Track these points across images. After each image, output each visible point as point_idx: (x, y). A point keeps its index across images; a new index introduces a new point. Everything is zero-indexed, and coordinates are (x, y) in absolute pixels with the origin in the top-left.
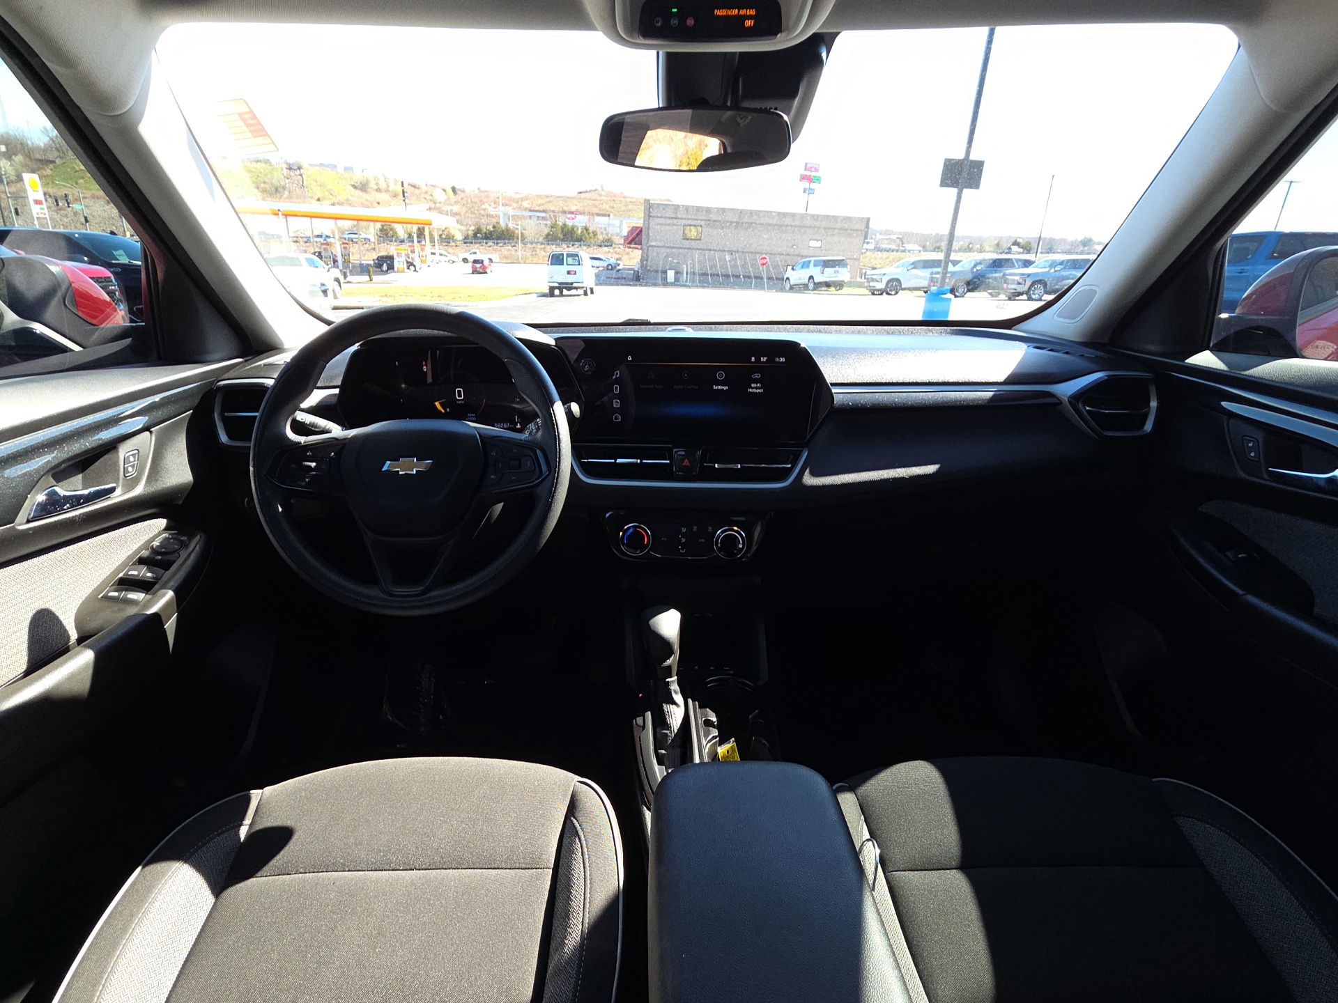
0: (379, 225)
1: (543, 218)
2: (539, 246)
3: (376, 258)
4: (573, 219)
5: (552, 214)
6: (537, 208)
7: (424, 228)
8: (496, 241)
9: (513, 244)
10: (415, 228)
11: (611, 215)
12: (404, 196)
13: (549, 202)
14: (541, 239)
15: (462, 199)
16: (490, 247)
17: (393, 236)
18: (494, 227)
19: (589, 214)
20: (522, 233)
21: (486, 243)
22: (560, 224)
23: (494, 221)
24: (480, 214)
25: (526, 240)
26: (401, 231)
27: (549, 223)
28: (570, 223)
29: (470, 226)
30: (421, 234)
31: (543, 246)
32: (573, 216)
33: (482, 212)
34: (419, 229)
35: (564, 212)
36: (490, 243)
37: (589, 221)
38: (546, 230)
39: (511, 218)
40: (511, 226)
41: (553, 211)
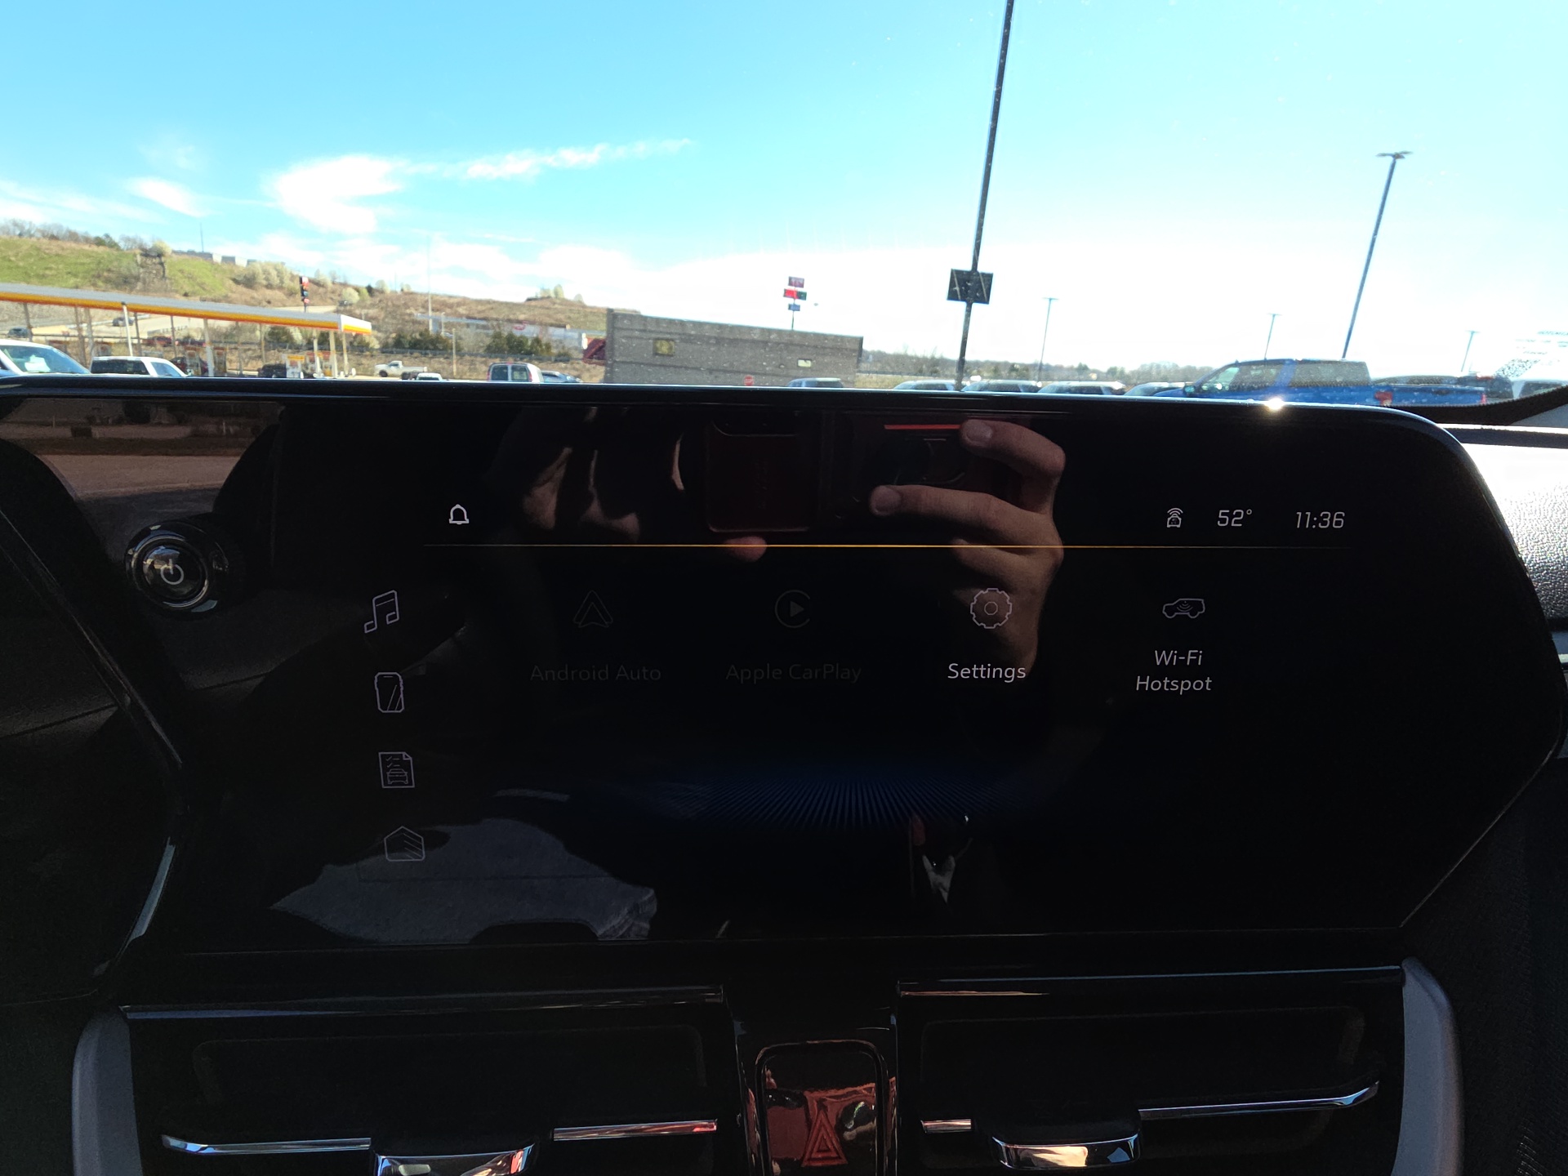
0: (267, 328)
1: (484, 327)
2: (479, 359)
3: (261, 367)
4: (521, 329)
5: (495, 323)
6: (477, 315)
7: (328, 334)
8: (423, 352)
9: (446, 356)
10: (315, 333)
11: (568, 327)
12: (303, 295)
13: (492, 309)
14: (481, 351)
15: (380, 301)
16: (416, 358)
17: (287, 342)
18: (421, 335)
19: (541, 324)
20: (456, 343)
21: (411, 354)
22: (505, 334)
23: (422, 328)
24: (403, 319)
25: (463, 351)
26: (297, 335)
27: (491, 332)
28: (517, 333)
29: (391, 333)
30: (324, 341)
31: (484, 359)
32: (521, 326)
33: (407, 318)
34: (322, 335)
35: (509, 321)
36: (416, 354)
37: (541, 332)
38: (488, 341)
39: (443, 325)
40: (443, 334)
41: (497, 320)
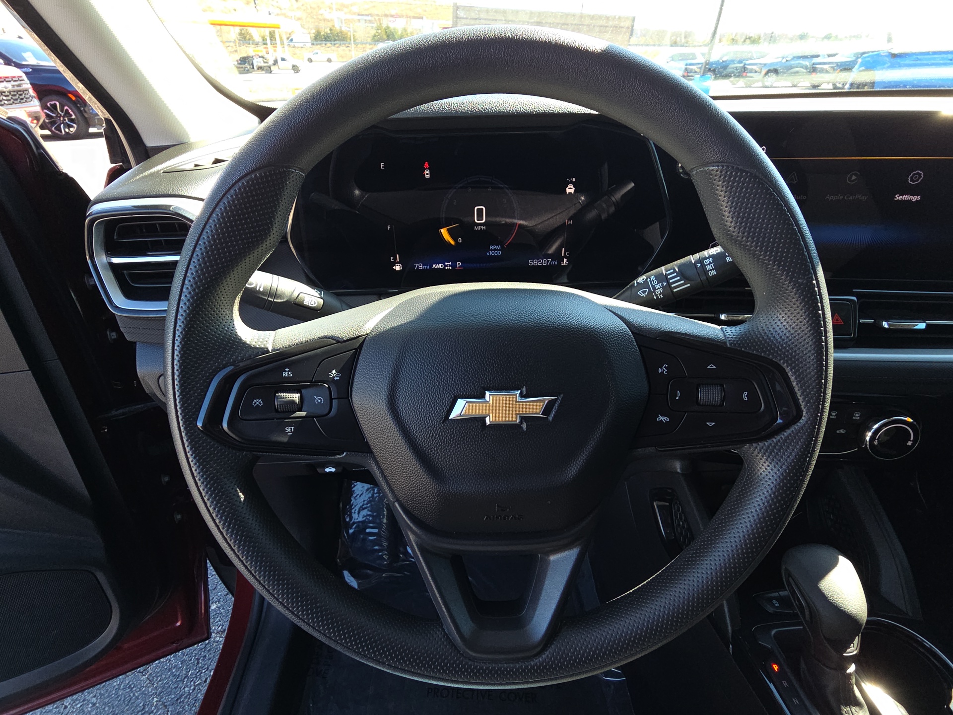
0: (238, 29)
1: (370, 22)
2: (368, 45)
3: (239, 59)
4: (394, 22)
5: (377, 18)
6: (364, 13)
7: (274, 32)
8: (333, 42)
9: (347, 45)
10: (266, 32)
11: (424, 17)
12: (255, 4)
13: (374, 7)
14: (369, 40)
15: (303, 5)
16: (328, 47)
17: (249, 39)
18: (331, 30)
19: (407, 17)
20: (354, 35)
21: (326, 44)
22: (384, 26)
23: (330, 24)
24: (318, 18)
25: (357, 41)
26: (256, 34)
27: (375, 25)
28: (392, 26)
29: (311, 29)
30: (272, 36)
31: (371, 46)
32: (393, 19)
33: (320, 17)
34: (270, 33)
35: (386, 16)
36: (329, 44)
37: (407, 23)
38: (373, 32)
39: (343, 22)
40: (344, 29)
41: (378, 15)
